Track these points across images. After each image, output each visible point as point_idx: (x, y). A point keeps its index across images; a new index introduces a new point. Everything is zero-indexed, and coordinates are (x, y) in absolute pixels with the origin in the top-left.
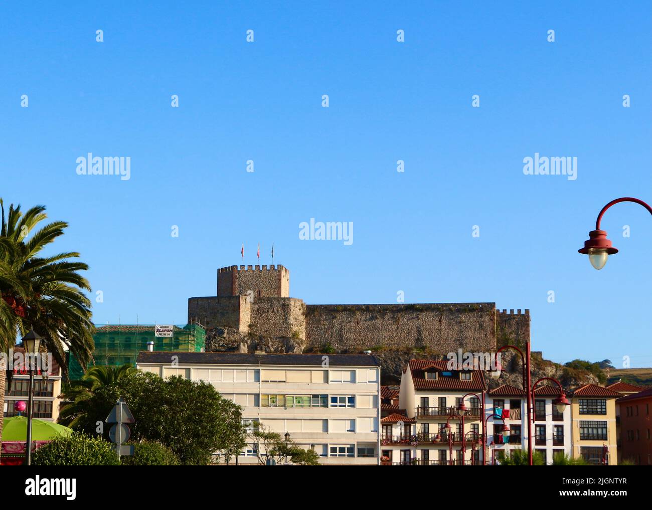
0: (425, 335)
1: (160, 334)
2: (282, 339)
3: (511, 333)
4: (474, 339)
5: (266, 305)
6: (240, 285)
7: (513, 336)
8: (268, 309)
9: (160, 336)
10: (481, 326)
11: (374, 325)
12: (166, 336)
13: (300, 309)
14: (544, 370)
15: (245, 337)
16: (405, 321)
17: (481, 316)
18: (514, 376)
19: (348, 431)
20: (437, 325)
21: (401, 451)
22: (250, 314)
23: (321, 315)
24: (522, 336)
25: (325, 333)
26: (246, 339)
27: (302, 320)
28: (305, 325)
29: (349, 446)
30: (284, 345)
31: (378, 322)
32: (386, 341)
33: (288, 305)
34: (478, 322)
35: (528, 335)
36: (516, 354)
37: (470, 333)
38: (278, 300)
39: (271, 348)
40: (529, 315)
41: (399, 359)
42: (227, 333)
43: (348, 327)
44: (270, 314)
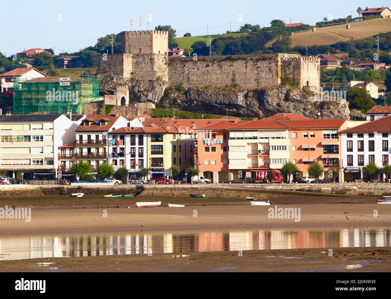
0: (237, 76)
1: (63, 84)
2: (150, 82)
3: (290, 74)
4: (266, 79)
5: (141, 59)
6: (129, 45)
7: (291, 76)
8: (142, 61)
9: (63, 85)
10: (270, 69)
11: (208, 71)
12: (66, 85)
13: (163, 61)
14: (307, 99)
15: (127, 81)
16: (226, 67)
17: (270, 63)
18: (287, 103)
19: (40, 152)
20: (244, 70)
21: (70, 161)
22: (132, 65)
23: (177, 64)
24: (296, 76)
25: (179, 76)
26: (127, 82)
27: (165, 68)
28: (168, 71)
29: (41, 160)
30: (151, 86)
31: (210, 68)
32: (214, 81)
33: (153, 59)
34: (268, 67)
35: (300, 75)
36: (289, 89)
37: (263, 75)
38: (148, 56)
39: (142, 88)
40: (300, 61)
41: (219, 94)
42: (116, 79)
43: (193, 72)
44: (143, 65)
